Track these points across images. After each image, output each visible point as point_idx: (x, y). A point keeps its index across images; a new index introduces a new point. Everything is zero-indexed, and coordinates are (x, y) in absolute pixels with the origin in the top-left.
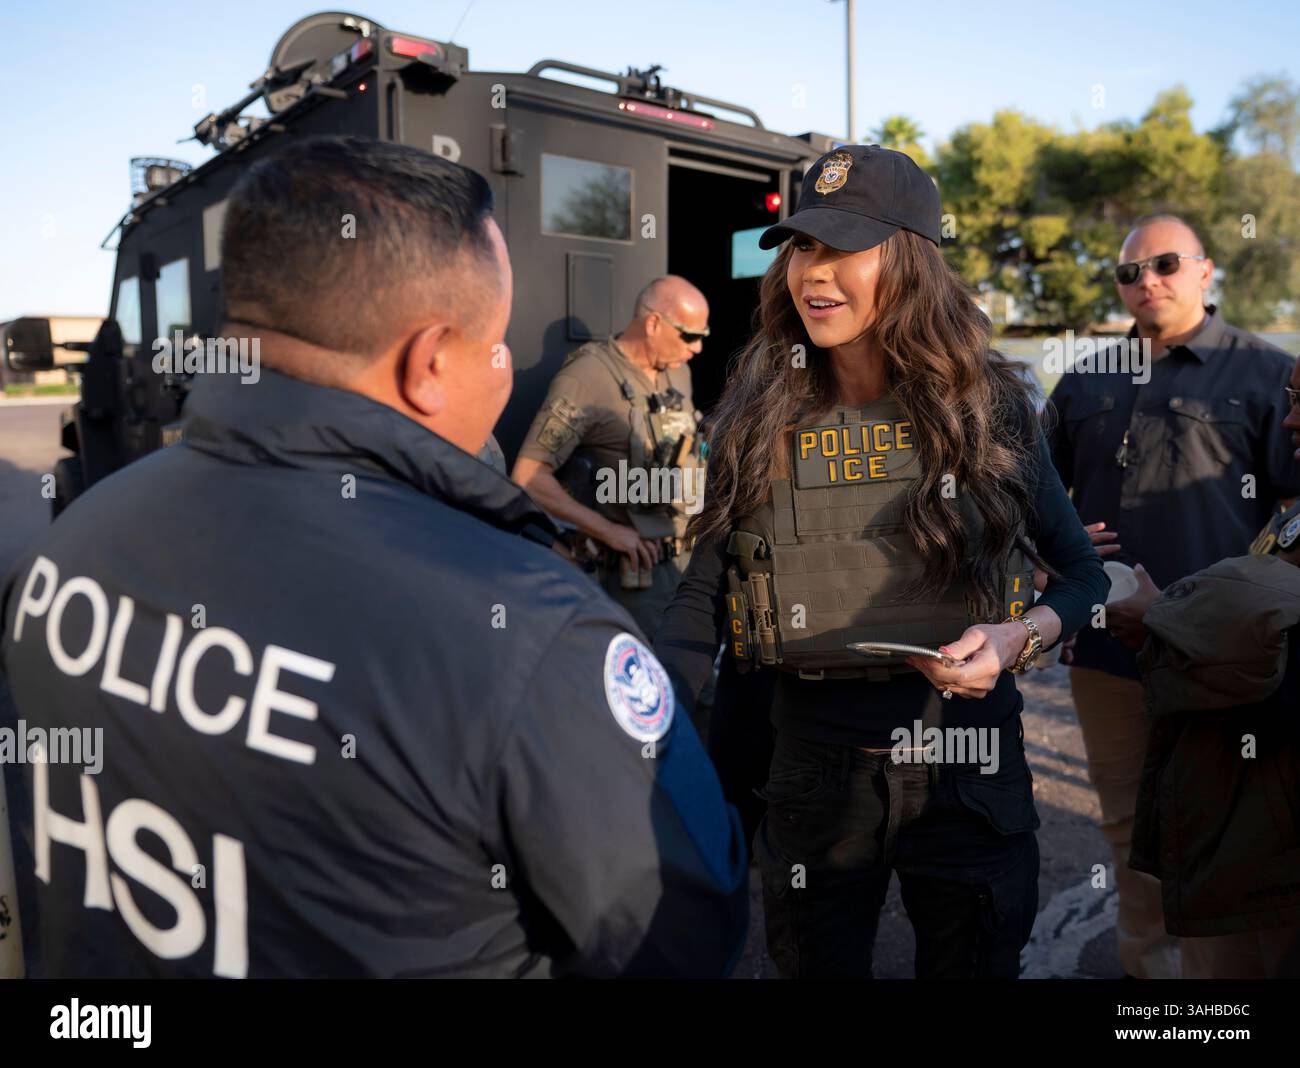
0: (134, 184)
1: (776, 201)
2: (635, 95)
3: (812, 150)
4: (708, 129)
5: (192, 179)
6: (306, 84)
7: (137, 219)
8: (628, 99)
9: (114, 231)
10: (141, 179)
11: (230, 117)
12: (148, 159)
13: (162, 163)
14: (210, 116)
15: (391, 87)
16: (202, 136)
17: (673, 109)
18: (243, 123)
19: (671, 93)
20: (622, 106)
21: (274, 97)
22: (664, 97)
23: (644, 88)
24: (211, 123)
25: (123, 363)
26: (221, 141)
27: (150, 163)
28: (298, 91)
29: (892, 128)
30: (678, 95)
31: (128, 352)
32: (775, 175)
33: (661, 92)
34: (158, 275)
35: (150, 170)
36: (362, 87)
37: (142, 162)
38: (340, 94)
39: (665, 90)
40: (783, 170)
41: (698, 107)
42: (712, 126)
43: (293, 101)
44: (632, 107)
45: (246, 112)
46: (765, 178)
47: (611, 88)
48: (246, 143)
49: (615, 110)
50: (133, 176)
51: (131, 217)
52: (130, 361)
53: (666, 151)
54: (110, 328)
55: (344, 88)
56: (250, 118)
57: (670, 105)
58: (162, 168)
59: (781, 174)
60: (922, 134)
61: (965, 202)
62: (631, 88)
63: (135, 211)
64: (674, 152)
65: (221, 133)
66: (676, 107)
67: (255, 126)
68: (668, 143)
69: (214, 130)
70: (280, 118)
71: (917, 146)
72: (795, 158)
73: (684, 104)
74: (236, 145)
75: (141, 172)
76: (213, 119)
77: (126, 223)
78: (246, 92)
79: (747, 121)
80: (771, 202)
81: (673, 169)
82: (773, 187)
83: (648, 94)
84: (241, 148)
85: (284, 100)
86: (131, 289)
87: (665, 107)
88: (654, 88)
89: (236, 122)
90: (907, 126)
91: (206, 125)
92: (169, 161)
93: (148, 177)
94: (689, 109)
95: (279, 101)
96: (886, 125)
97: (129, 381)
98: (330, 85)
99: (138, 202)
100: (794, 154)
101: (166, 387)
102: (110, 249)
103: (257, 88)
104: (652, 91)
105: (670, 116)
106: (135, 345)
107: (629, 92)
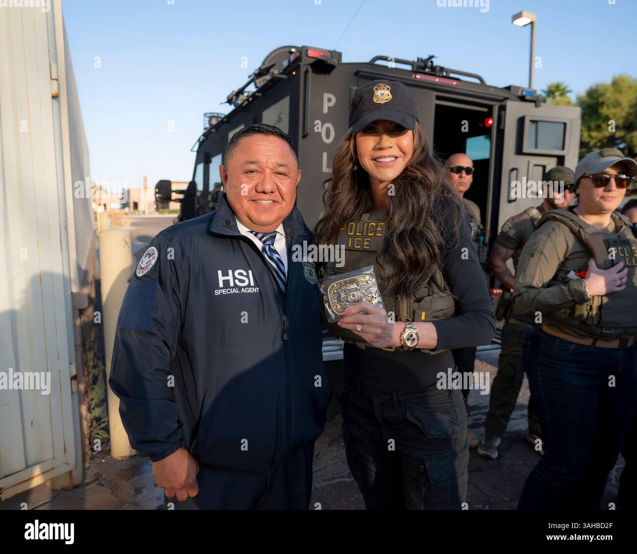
0: (205, 124)
1: (490, 122)
2: (420, 70)
3: (511, 94)
4: (456, 85)
5: (225, 120)
6: (272, 74)
7: (205, 138)
8: (417, 72)
9: (196, 144)
10: (207, 122)
11: (241, 92)
12: (210, 113)
13: (216, 115)
14: (234, 91)
15: (306, 72)
16: (230, 101)
17: (439, 76)
18: (246, 94)
19: (438, 68)
20: (413, 76)
21: (257, 81)
22: (436, 71)
23: (425, 67)
24: (233, 95)
25: (196, 199)
26: (237, 102)
27: (212, 115)
28: (268, 77)
29: (553, 89)
30: (442, 69)
31: (198, 194)
32: (490, 108)
33: (433, 68)
34: (210, 162)
35: (211, 118)
36: (294, 73)
37: (208, 115)
38: (285, 77)
39: (436, 67)
40: (495, 105)
41: (452, 75)
42: (459, 84)
43: (265, 81)
44: (418, 77)
45: (247, 89)
46: (485, 110)
47: (409, 68)
48: (246, 102)
49: (410, 78)
50: (205, 120)
51: (202, 137)
52: (198, 197)
53: (434, 97)
54: (193, 185)
55: (286, 75)
56: (249, 92)
57: (438, 75)
58: (215, 117)
59: (494, 107)
60: (570, 91)
61: (593, 125)
62: (419, 67)
63: (204, 135)
64: (438, 98)
65: (237, 99)
66: (441, 75)
67: (250, 94)
68: (436, 93)
69: (234, 98)
70: (260, 90)
71: (567, 97)
72: (502, 98)
73: (445, 74)
74: (242, 104)
75: (207, 119)
76: (234, 93)
77: (201, 140)
78: (247, 80)
79: (477, 81)
80: (488, 122)
81: (437, 106)
82: (489, 115)
83: (427, 70)
84: (244, 104)
85: (261, 82)
86: (201, 167)
87: (435, 75)
88: (430, 67)
89: (243, 94)
90: (561, 88)
91: (231, 96)
92: (218, 114)
93: (210, 121)
94: (448, 76)
95: (260, 82)
96: (550, 87)
97: (197, 206)
98: (281, 74)
99: (205, 131)
100: (501, 96)
101: (210, 208)
102: (194, 151)
103: (251, 78)
104: (429, 68)
105: (437, 80)
106: (201, 191)
107: (417, 69)
